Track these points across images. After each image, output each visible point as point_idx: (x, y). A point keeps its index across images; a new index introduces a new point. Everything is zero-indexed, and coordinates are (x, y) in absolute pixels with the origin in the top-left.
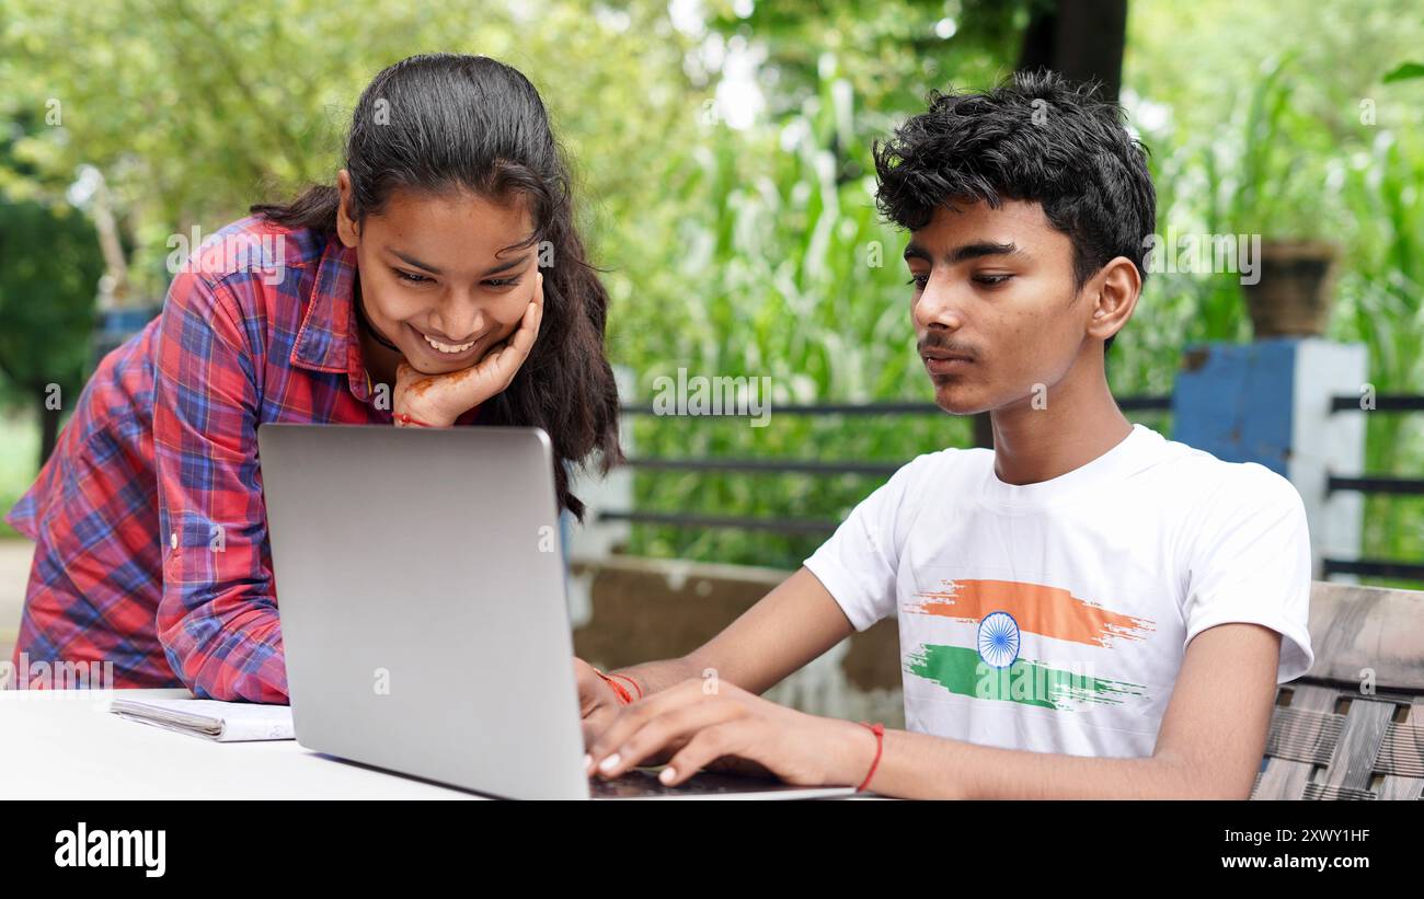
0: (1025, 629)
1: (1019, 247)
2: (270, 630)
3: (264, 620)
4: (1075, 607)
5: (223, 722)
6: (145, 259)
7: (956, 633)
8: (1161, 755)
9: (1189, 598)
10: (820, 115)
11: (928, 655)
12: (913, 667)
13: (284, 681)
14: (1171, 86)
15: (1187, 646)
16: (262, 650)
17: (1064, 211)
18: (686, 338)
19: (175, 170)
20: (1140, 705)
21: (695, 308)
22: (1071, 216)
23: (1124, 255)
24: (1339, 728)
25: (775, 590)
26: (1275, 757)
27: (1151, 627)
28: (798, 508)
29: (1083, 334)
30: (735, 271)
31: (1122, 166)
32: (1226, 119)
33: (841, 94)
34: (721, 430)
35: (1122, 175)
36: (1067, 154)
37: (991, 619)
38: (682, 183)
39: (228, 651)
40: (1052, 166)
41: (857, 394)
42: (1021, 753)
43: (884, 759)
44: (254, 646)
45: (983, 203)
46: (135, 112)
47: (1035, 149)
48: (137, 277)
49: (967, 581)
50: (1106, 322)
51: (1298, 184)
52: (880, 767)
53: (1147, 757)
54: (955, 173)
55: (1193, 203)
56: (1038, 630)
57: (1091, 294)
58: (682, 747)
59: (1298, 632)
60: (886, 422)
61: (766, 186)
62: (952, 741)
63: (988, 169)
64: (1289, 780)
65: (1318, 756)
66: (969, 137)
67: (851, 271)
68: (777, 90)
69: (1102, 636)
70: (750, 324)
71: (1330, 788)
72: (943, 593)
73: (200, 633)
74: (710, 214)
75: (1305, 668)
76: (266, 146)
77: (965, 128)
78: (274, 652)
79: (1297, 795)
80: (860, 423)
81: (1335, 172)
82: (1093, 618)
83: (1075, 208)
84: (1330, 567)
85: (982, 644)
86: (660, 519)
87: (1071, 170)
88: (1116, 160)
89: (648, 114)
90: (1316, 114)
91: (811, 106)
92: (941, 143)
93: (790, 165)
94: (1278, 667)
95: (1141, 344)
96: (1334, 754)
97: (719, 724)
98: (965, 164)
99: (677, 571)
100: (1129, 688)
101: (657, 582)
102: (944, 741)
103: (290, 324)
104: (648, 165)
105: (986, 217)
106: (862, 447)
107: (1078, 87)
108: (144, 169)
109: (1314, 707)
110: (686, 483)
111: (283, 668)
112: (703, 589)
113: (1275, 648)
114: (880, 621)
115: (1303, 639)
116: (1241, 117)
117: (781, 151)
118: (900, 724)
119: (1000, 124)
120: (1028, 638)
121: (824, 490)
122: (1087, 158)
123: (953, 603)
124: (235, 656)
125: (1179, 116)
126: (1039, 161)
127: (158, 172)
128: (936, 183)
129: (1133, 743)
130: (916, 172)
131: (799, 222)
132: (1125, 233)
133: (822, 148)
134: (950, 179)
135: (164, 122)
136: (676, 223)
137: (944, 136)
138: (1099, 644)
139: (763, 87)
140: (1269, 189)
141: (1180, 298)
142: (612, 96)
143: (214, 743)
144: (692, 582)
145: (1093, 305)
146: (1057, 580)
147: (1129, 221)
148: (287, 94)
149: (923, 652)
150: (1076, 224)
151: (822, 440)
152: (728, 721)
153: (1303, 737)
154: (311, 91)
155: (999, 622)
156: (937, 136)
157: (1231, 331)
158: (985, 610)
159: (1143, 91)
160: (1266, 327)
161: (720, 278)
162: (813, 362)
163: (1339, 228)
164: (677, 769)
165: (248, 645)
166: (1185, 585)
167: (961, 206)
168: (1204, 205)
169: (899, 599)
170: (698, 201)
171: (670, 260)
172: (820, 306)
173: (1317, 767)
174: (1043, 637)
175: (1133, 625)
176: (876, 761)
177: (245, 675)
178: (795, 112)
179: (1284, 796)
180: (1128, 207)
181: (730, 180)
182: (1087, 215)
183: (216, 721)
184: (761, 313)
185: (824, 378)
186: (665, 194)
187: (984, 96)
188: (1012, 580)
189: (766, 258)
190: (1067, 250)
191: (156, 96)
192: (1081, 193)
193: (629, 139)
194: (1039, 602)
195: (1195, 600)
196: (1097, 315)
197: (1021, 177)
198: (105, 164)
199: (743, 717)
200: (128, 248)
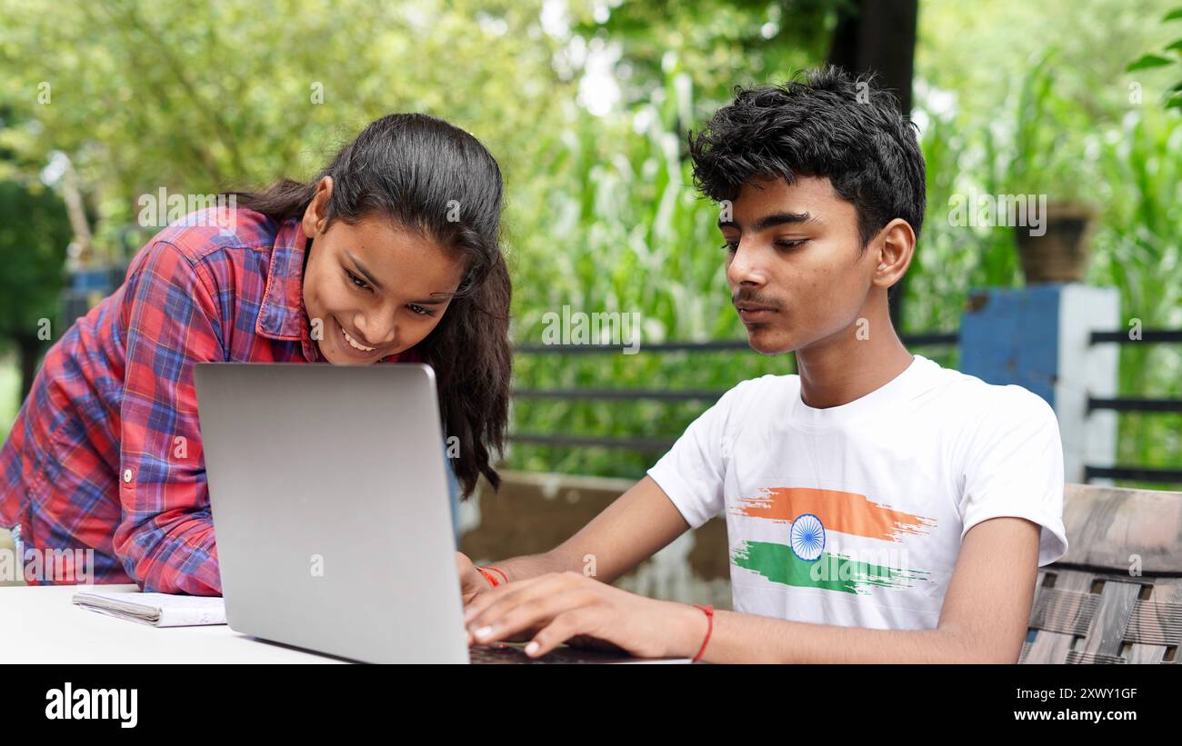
0: (830, 528)
1: (812, 216)
2: (204, 537)
3: (199, 528)
4: (870, 509)
5: (161, 610)
6: (107, 229)
7: (772, 532)
8: (944, 627)
9: (965, 497)
10: (665, 103)
11: (749, 549)
12: (737, 559)
13: (218, 582)
14: (957, 78)
15: (963, 538)
16: (198, 554)
17: (848, 183)
18: (557, 288)
19: (130, 154)
20: (926, 588)
21: (564, 265)
22: (855, 187)
23: (900, 217)
24: (1094, 605)
25: (624, 495)
26: (1043, 630)
27: (933, 523)
28: (651, 429)
29: (869, 284)
30: (597, 233)
31: (896, 144)
32: (1001, 103)
33: (682, 86)
34: (586, 363)
35: (896, 151)
36: (849, 136)
37: (801, 520)
38: (552, 160)
39: (170, 554)
40: (837, 147)
41: (699, 334)
42: (827, 626)
43: (714, 635)
44: (190, 551)
45: (781, 180)
46: (96, 106)
47: (822, 133)
48: (100, 244)
49: (781, 488)
50: (888, 273)
51: (1062, 154)
52: (711, 640)
53: (932, 629)
54: (757, 157)
55: (974, 173)
56: (840, 529)
57: (874, 251)
58: (545, 626)
59: (1054, 524)
60: (723, 357)
61: (621, 162)
62: (771, 618)
63: (785, 153)
64: (1054, 648)
65: (1078, 628)
66: (767, 126)
67: (692, 232)
68: (630, 83)
69: (894, 531)
70: (610, 277)
71: (1088, 654)
72: (760, 499)
73: (147, 542)
74: (576, 186)
75: (1061, 553)
76: (206, 133)
77: (764, 119)
78: (208, 557)
79: (1061, 660)
80: (701, 358)
81: (1092, 145)
82: (885, 518)
83: (857, 181)
84: (1091, 473)
85: (794, 541)
86: (536, 440)
87: (853, 150)
88: (891, 139)
89: (523, 104)
90: (1076, 98)
91: (658, 95)
92: (744, 132)
93: (641, 145)
94: (1039, 552)
95: (933, 290)
96: (1090, 627)
97: (576, 608)
98: (765, 149)
99: (550, 482)
100: (916, 575)
101: (534, 492)
102: (763, 618)
103: (255, 296)
104: (523, 146)
105: (785, 191)
106: (703, 378)
107: (857, 77)
108: (104, 154)
109: (1073, 587)
110: (558, 409)
111: (216, 571)
112: (573, 498)
113: (1036, 537)
114: (711, 520)
115: (1059, 529)
116: (1014, 102)
117: (634, 133)
118: (727, 606)
119: (793, 114)
120: (832, 535)
121: (672, 414)
122: (866, 138)
123: (770, 507)
124: (175, 558)
125: (962, 102)
126: (827, 144)
127: (116, 156)
128: (740, 165)
129: (921, 620)
130: (724, 157)
131: (648, 191)
132: (901, 199)
133: (667, 130)
134: (753, 162)
135: (120, 115)
136: (547, 195)
137: (746, 125)
138: (890, 539)
139: (618, 80)
140: (1037, 160)
141: (964, 251)
142: (493, 89)
143: (153, 628)
144: (563, 492)
145: (877, 260)
146: (854, 487)
147: (904, 189)
148: (223, 90)
149: (745, 547)
150: (859, 194)
151: (670, 373)
152: (583, 606)
153: (1065, 614)
154: (242, 87)
155: (808, 522)
156: (741, 125)
157: (1006, 279)
158: (796, 511)
159: (933, 80)
160: (1035, 274)
161: (584, 240)
162: (662, 309)
163: (1097, 193)
164: (540, 644)
165: (185, 550)
166: (961, 488)
167: (763, 184)
168: (983, 175)
169: (726, 503)
170: (565, 176)
171: (543, 224)
172: (668, 262)
173: (1077, 637)
174: (844, 534)
175: (918, 523)
176: (708, 637)
177: (184, 574)
178: (645, 101)
179: (1051, 661)
180: (902, 177)
181: (592, 158)
182: (868, 185)
183: (156, 610)
184: (619, 268)
185: (671, 322)
186: (537, 170)
187: (779, 90)
188: (817, 487)
189: (621, 221)
190: (852, 216)
191: (113, 93)
192: (862, 168)
193: (507, 124)
194: (840, 506)
195: (969, 500)
196: (880, 268)
197: (812, 158)
198: (71, 150)
199: (594, 603)
200: (92, 220)
